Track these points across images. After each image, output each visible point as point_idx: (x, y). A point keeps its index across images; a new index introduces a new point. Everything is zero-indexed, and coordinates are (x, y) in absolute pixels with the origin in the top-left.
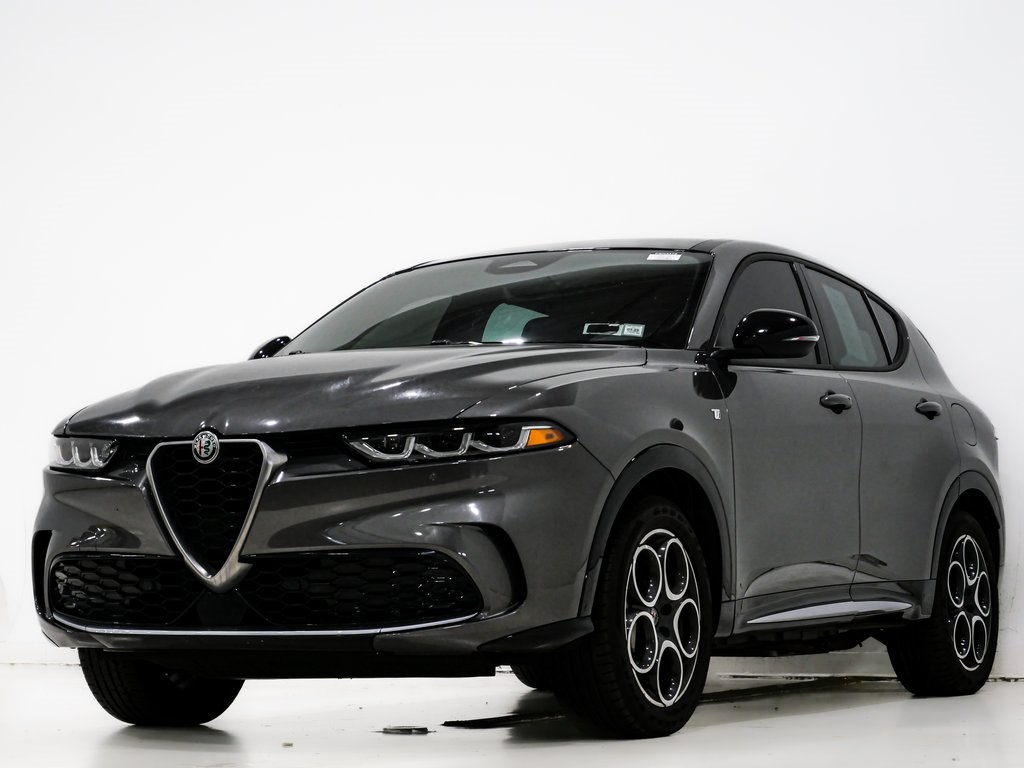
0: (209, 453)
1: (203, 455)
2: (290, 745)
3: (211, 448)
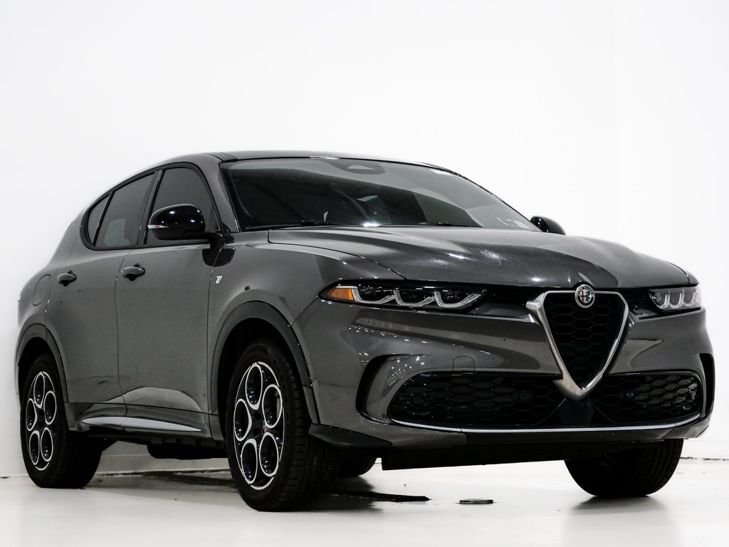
0: (589, 300)
1: (585, 302)
2: (560, 511)
3: (590, 296)
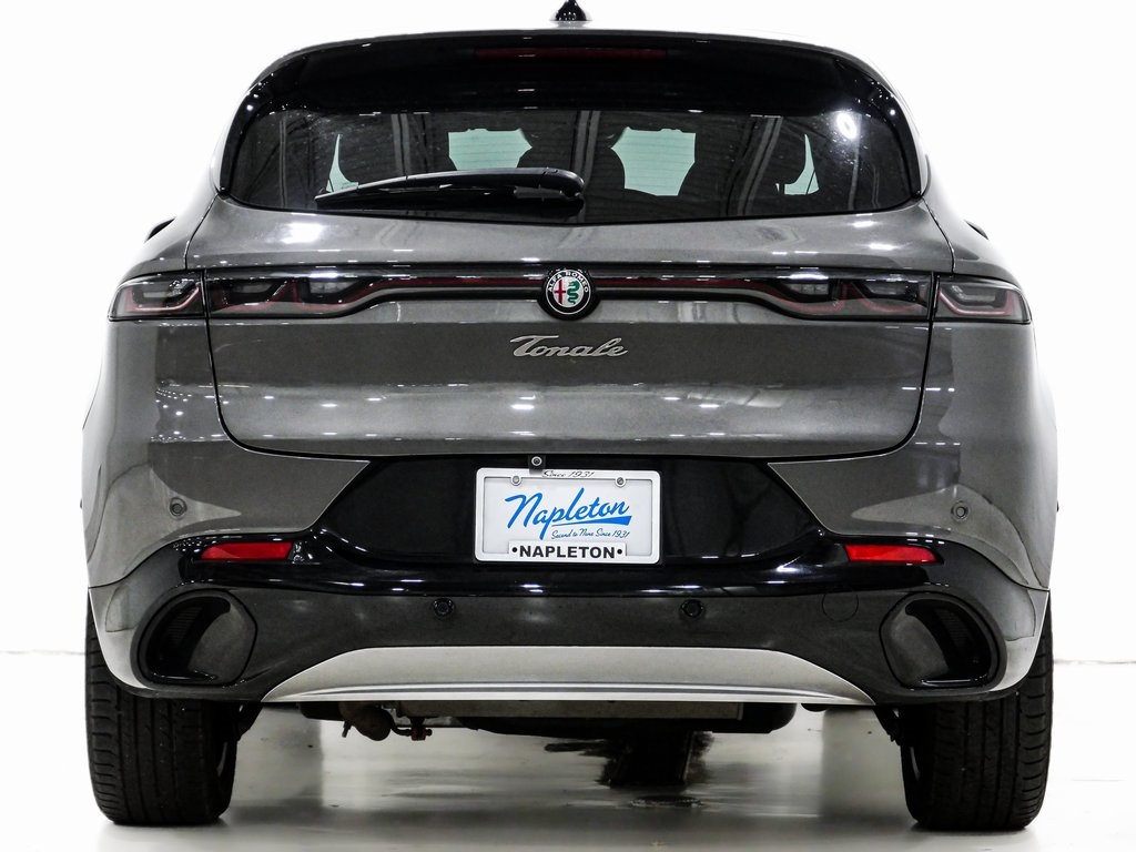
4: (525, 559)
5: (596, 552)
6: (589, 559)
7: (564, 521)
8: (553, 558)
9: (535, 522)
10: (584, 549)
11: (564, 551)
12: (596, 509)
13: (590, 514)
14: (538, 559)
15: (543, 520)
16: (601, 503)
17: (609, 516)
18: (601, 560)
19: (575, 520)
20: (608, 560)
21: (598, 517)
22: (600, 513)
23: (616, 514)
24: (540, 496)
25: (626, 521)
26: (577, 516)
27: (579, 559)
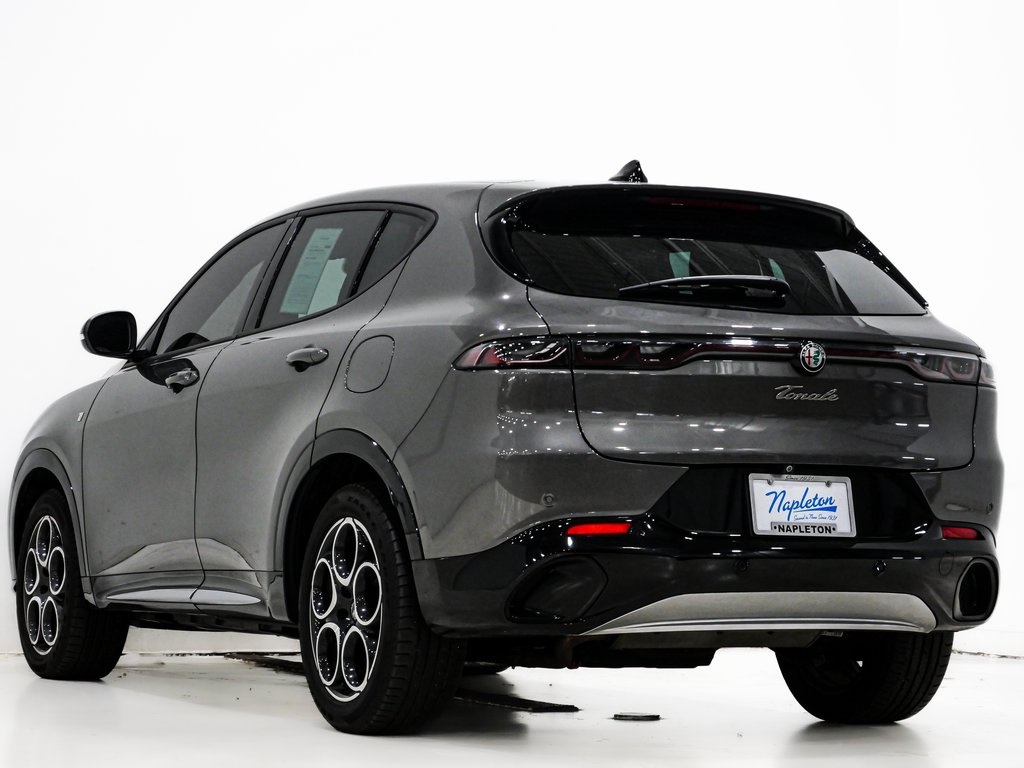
4: (782, 533)
5: (821, 530)
6: (817, 534)
7: (800, 509)
8: (797, 533)
9: (784, 510)
10: (814, 527)
11: (803, 529)
12: (816, 503)
13: (813, 504)
14: (789, 534)
15: (788, 508)
16: (819, 497)
17: (824, 506)
18: (824, 535)
19: (805, 508)
20: (828, 535)
21: (818, 507)
22: (819, 504)
23: (828, 505)
24: (784, 492)
25: (833, 509)
26: (806, 505)
27: (812, 534)
